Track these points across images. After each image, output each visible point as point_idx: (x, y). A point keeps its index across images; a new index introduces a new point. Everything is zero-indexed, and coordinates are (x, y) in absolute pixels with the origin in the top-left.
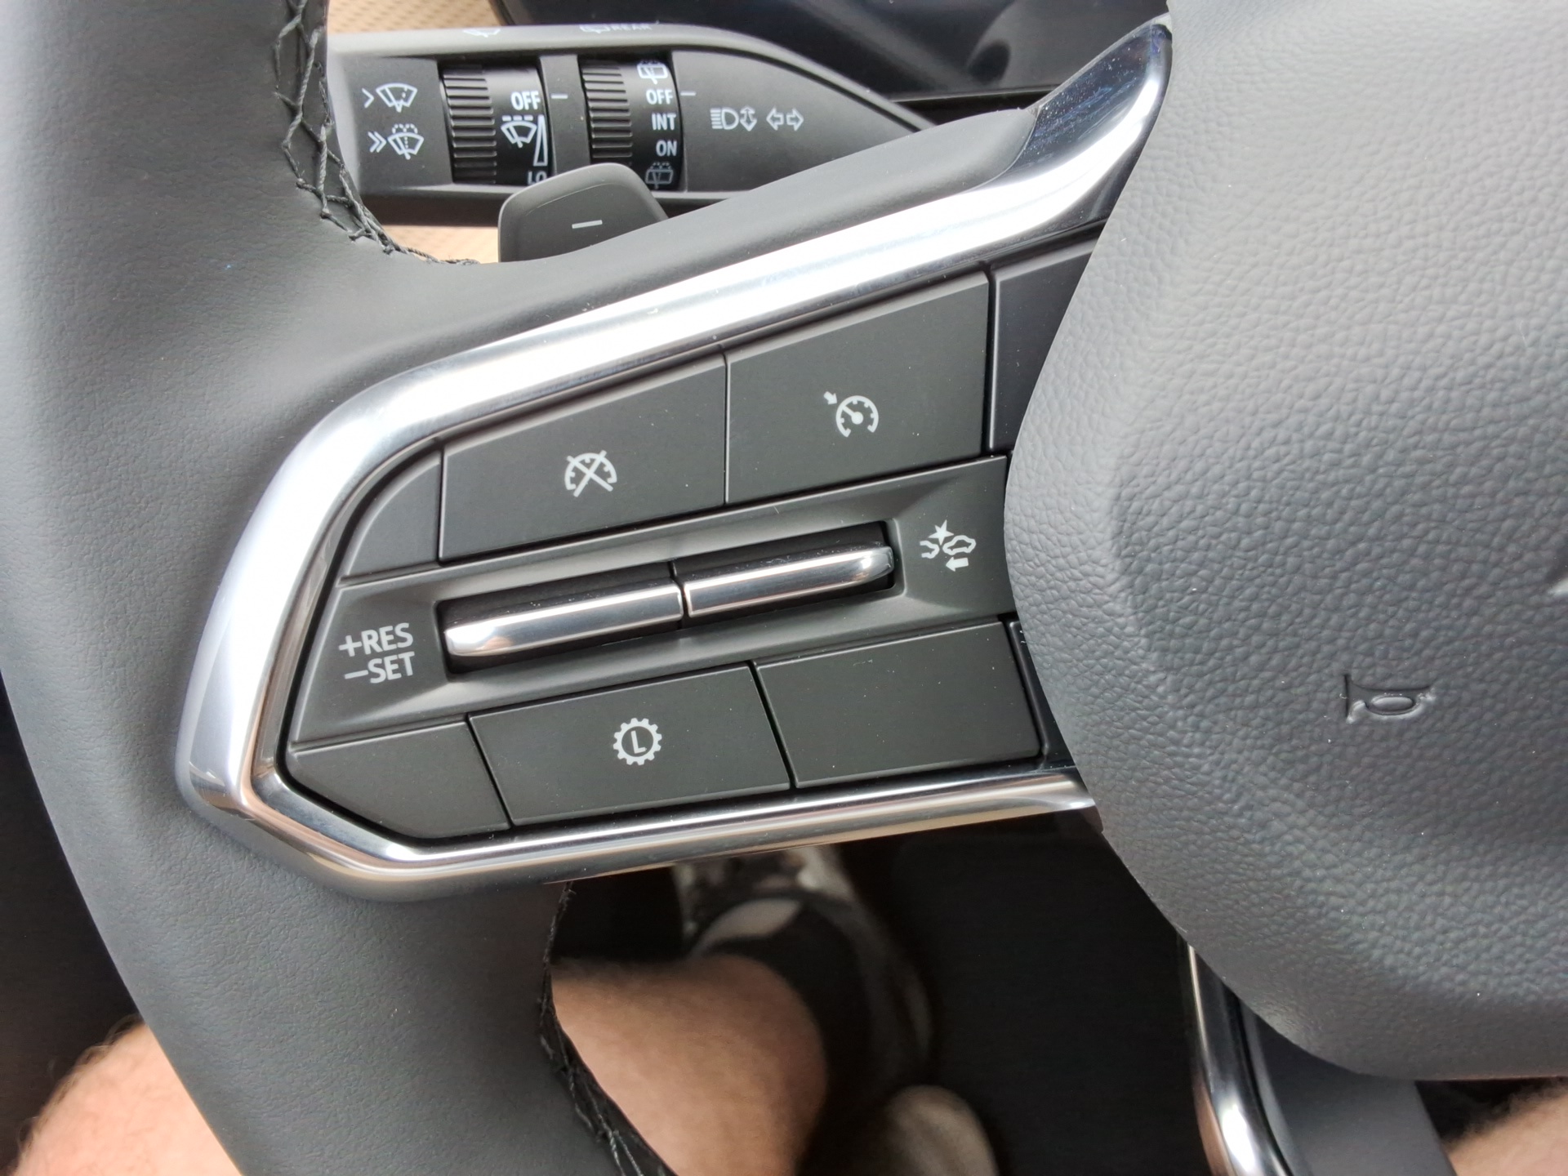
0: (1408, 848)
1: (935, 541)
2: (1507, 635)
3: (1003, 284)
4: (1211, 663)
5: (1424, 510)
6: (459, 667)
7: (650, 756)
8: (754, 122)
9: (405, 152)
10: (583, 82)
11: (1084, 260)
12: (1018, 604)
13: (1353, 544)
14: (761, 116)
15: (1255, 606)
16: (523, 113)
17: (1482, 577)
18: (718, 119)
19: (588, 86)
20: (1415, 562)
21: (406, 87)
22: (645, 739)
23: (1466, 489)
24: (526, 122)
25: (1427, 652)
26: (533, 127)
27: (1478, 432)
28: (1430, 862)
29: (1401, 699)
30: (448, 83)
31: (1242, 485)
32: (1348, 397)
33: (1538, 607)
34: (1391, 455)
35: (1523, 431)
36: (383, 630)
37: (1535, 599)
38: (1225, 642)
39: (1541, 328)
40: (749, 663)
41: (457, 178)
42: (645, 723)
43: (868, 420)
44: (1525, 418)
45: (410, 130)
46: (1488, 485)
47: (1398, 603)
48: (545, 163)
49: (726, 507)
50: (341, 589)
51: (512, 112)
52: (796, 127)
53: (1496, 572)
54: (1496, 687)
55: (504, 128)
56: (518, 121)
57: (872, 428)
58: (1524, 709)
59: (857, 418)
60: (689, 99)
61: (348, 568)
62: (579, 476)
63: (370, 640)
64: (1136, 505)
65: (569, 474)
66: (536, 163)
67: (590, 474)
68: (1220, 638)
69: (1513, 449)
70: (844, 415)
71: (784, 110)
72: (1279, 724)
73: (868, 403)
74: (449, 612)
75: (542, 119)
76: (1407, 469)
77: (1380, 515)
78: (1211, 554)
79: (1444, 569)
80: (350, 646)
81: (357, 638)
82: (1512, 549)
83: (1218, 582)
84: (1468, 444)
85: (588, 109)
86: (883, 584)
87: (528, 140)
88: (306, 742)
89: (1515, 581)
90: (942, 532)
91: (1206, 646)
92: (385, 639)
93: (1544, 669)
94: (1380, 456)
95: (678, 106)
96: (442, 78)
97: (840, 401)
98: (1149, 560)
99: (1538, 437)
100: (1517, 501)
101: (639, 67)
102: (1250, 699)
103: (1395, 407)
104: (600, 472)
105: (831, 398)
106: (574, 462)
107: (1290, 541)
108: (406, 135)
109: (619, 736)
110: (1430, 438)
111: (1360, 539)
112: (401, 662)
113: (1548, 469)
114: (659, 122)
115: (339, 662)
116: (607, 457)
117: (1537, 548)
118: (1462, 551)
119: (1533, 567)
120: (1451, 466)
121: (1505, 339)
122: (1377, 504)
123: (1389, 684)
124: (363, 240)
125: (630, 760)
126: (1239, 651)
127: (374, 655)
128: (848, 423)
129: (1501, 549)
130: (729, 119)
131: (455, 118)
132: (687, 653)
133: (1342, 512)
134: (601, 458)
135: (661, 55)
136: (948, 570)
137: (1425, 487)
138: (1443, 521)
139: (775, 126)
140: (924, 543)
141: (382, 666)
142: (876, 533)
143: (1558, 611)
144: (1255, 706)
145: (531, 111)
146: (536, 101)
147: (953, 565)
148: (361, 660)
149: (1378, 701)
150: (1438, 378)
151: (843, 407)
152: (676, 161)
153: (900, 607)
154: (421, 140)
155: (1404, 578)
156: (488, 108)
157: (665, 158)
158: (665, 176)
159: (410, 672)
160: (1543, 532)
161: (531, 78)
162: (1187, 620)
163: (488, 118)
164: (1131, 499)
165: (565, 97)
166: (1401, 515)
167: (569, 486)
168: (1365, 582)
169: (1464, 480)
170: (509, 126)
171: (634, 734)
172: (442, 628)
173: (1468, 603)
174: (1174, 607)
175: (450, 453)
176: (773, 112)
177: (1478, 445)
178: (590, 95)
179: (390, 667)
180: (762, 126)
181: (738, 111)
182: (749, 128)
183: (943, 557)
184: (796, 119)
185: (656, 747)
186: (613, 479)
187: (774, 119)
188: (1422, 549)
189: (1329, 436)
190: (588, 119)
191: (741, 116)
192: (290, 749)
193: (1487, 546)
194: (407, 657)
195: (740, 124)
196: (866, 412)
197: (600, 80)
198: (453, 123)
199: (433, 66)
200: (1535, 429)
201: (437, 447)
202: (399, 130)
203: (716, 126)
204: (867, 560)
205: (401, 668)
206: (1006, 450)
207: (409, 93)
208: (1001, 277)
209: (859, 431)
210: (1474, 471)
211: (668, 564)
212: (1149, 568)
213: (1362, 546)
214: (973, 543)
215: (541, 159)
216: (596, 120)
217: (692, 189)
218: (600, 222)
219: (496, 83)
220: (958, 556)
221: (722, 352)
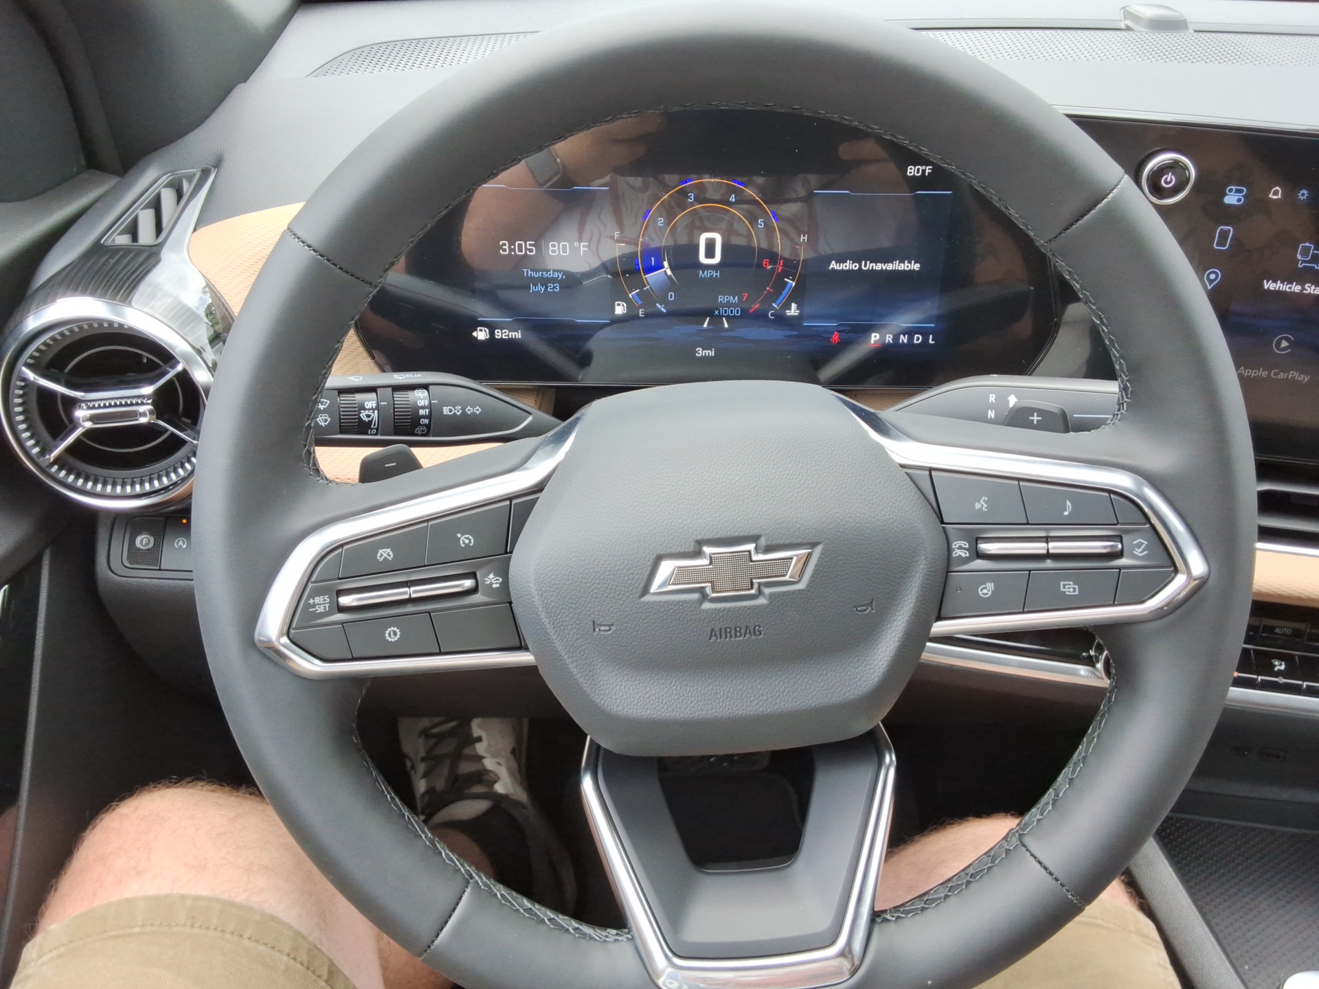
0: (612, 672)
1: (489, 579)
2: (631, 611)
3: (515, 504)
4: (559, 616)
5: (609, 577)
6: (342, 610)
7: (396, 639)
8: (461, 411)
9: (323, 424)
10: (393, 397)
11: (538, 498)
12: (513, 599)
13: (593, 585)
14: (463, 409)
15: (570, 601)
16: (369, 409)
17: (624, 595)
18: (446, 411)
19: (395, 399)
20: (608, 590)
21: (325, 401)
22: (395, 633)
23: (620, 572)
24: (370, 413)
25: (612, 615)
26: (373, 414)
27: (622, 558)
28: (618, 676)
29: (607, 628)
30: (341, 398)
31: (567, 568)
32: (592, 546)
33: (638, 604)
34: (602, 562)
35: (632, 558)
36: (321, 597)
37: (637, 602)
38: (563, 611)
39: (639, 532)
40: (429, 612)
41: (341, 432)
42: (395, 629)
43: (470, 542)
44: (633, 555)
45: (325, 416)
46: (624, 571)
47: (604, 601)
48: (376, 427)
49: (425, 566)
50: (310, 585)
51: (365, 409)
52: (478, 413)
53: (627, 594)
54: (630, 625)
55: (361, 415)
56: (367, 412)
57: (471, 544)
58: (637, 631)
59: (467, 541)
60: (434, 403)
61: (313, 579)
62: (382, 555)
63: (318, 600)
64: (540, 571)
65: (379, 555)
66: (372, 427)
67: (385, 555)
68: (562, 609)
69: (630, 562)
70: (463, 540)
71: (473, 407)
72: (578, 634)
73: (470, 537)
74: (340, 593)
75: (376, 412)
76: (606, 566)
77: (599, 577)
78: (559, 586)
79: (615, 593)
80: (311, 601)
81: (314, 599)
82: (631, 588)
83: (561, 593)
84: (620, 560)
85: (394, 408)
86: (473, 591)
87: (370, 419)
88: (296, 628)
89: (632, 597)
90: (491, 576)
91: (558, 612)
92: (322, 600)
93: (641, 620)
94: (599, 562)
95: (430, 406)
96: (339, 396)
97: (462, 536)
98: (543, 587)
99: (636, 560)
100: (631, 576)
101: (416, 391)
102: (569, 627)
103: (603, 550)
104: (388, 554)
105: (459, 535)
106: (381, 551)
107: (578, 583)
108: (324, 418)
109: (387, 632)
110: (611, 558)
111: (594, 584)
112: (325, 607)
113: (638, 568)
114: (422, 412)
115: (308, 606)
116: (391, 550)
117: (637, 588)
118: (619, 588)
119: (636, 593)
120: (616, 565)
121: (630, 533)
122: (598, 575)
123: (604, 623)
124: (321, 481)
125: (390, 640)
126: (567, 613)
127: (318, 604)
128: (464, 543)
129: (628, 588)
130: (451, 411)
131: (343, 411)
132: (410, 608)
133: (590, 576)
134: (389, 550)
135: (425, 387)
136: (493, 588)
137: (610, 571)
138: (614, 580)
139: (469, 413)
140: (486, 579)
141: (319, 607)
142: (472, 575)
143: (643, 605)
144: (571, 629)
145: (372, 409)
146: (374, 405)
147: (494, 586)
148: (314, 605)
149: (602, 628)
150: (614, 543)
151: (463, 538)
152: (428, 426)
153: (478, 598)
154: (329, 419)
155: (606, 595)
156: (356, 407)
157: (424, 425)
158: (423, 431)
159: (327, 609)
160: (638, 584)
161: (373, 395)
162: (553, 604)
163: (355, 411)
164: (539, 569)
165: (386, 403)
166: (604, 578)
167: (379, 558)
168: (596, 595)
169: (618, 570)
170: (363, 415)
171: (392, 632)
172: (337, 598)
173: (621, 602)
174: (549, 600)
175: (345, 547)
176: (469, 407)
177: (622, 561)
178: (395, 402)
179: (322, 608)
180: (464, 413)
181: (454, 408)
182: (458, 414)
183: (491, 584)
184: (478, 410)
185: (398, 636)
186: (392, 556)
187: (469, 410)
188: (609, 587)
189: (587, 556)
190: (394, 411)
191: (455, 409)
192: (291, 630)
193: (625, 587)
194: (327, 605)
195: (455, 412)
196: (470, 540)
197: (400, 397)
198: (342, 413)
199: (336, 392)
200: (635, 558)
201: (342, 546)
202: (321, 416)
203: (445, 413)
204: (468, 583)
205: (325, 609)
206: (511, 552)
207: (326, 403)
208: (514, 502)
209: (467, 545)
210: (621, 568)
211: (407, 582)
212: (543, 589)
213: (595, 585)
214: (501, 580)
215: (374, 425)
216: (397, 412)
217: (433, 436)
218: (395, 464)
219: (359, 397)
220: (496, 583)
221: (427, 521)
